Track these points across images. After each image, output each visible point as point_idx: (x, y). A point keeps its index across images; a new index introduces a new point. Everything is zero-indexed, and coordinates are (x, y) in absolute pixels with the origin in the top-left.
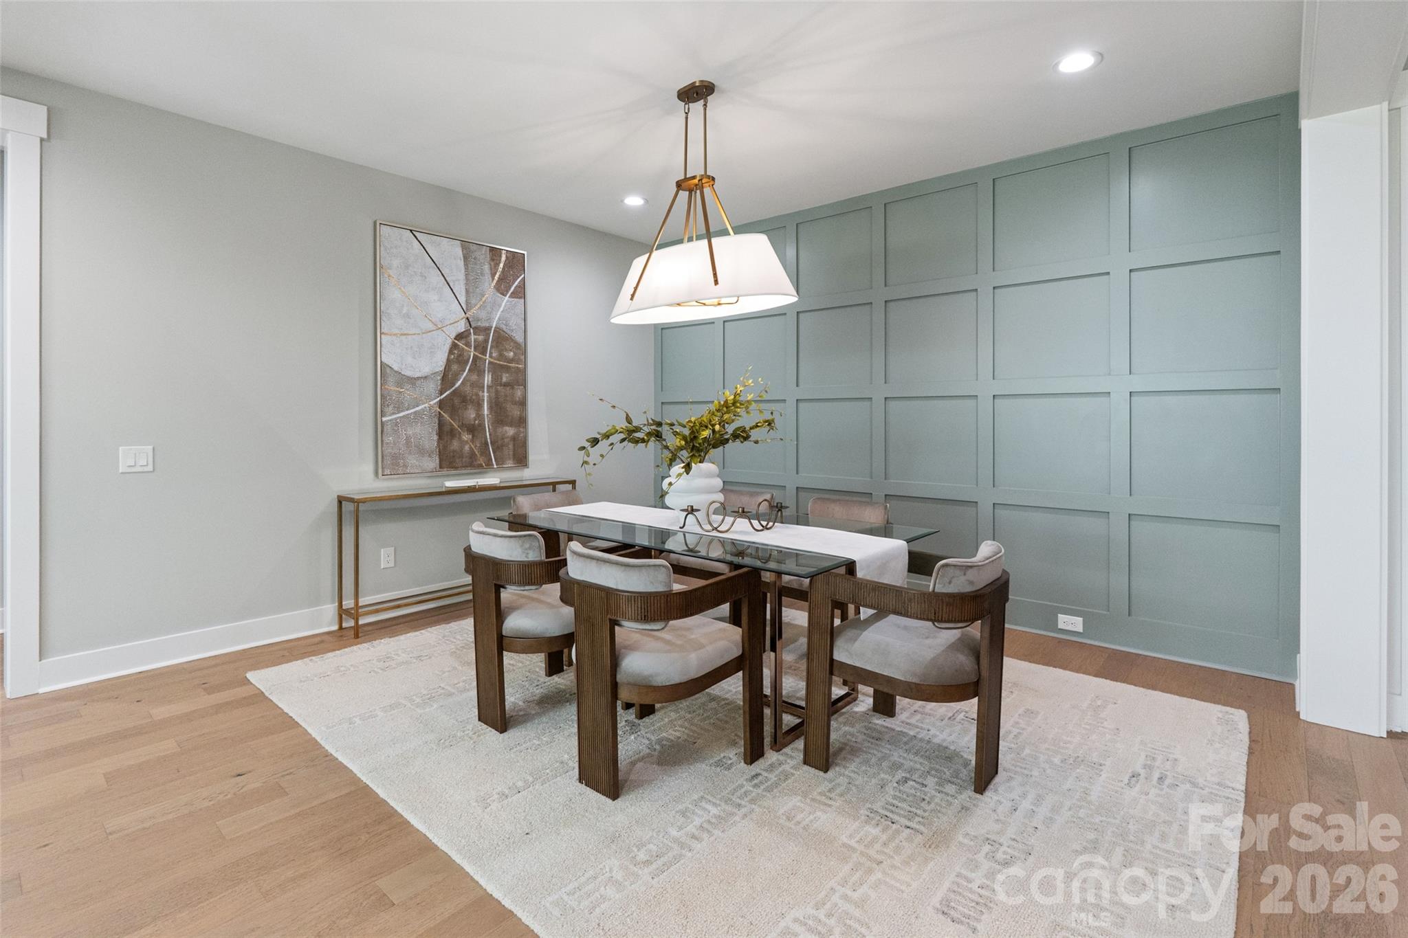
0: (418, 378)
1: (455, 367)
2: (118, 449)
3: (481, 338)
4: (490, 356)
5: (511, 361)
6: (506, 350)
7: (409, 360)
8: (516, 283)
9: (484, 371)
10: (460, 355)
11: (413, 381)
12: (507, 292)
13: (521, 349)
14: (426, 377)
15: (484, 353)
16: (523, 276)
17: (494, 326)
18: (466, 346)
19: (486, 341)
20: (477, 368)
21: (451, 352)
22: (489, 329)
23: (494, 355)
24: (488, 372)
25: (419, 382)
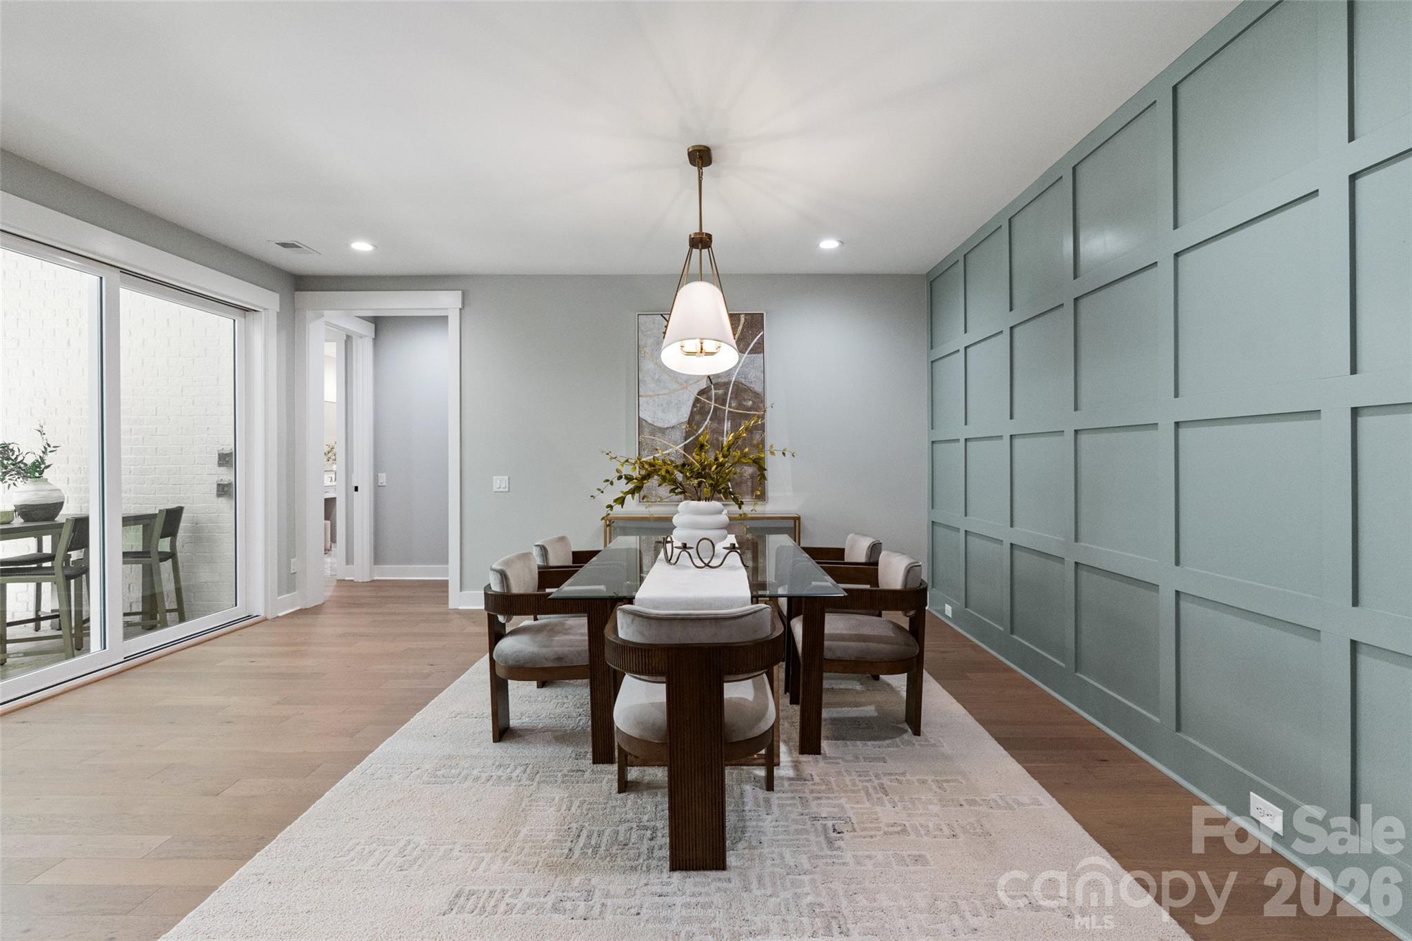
0: (667, 428)
1: (698, 417)
2: (492, 479)
3: (720, 392)
4: (730, 407)
5: (749, 409)
6: (745, 400)
7: (660, 414)
8: (755, 340)
9: (724, 420)
10: (702, 408)
11: (663, 431)
12: (746, 350)
13: (759, 399)
14: (673, 427)
15: (724, 404)
16: (762, 333)
17: (733, 380)
18: (708, 399)
19: (726, 394)
20: (717, 417)
21: (694, 405)
22: (729, 383)
23: (733, 405)
24: (728, 419)
25: (668, 431)
